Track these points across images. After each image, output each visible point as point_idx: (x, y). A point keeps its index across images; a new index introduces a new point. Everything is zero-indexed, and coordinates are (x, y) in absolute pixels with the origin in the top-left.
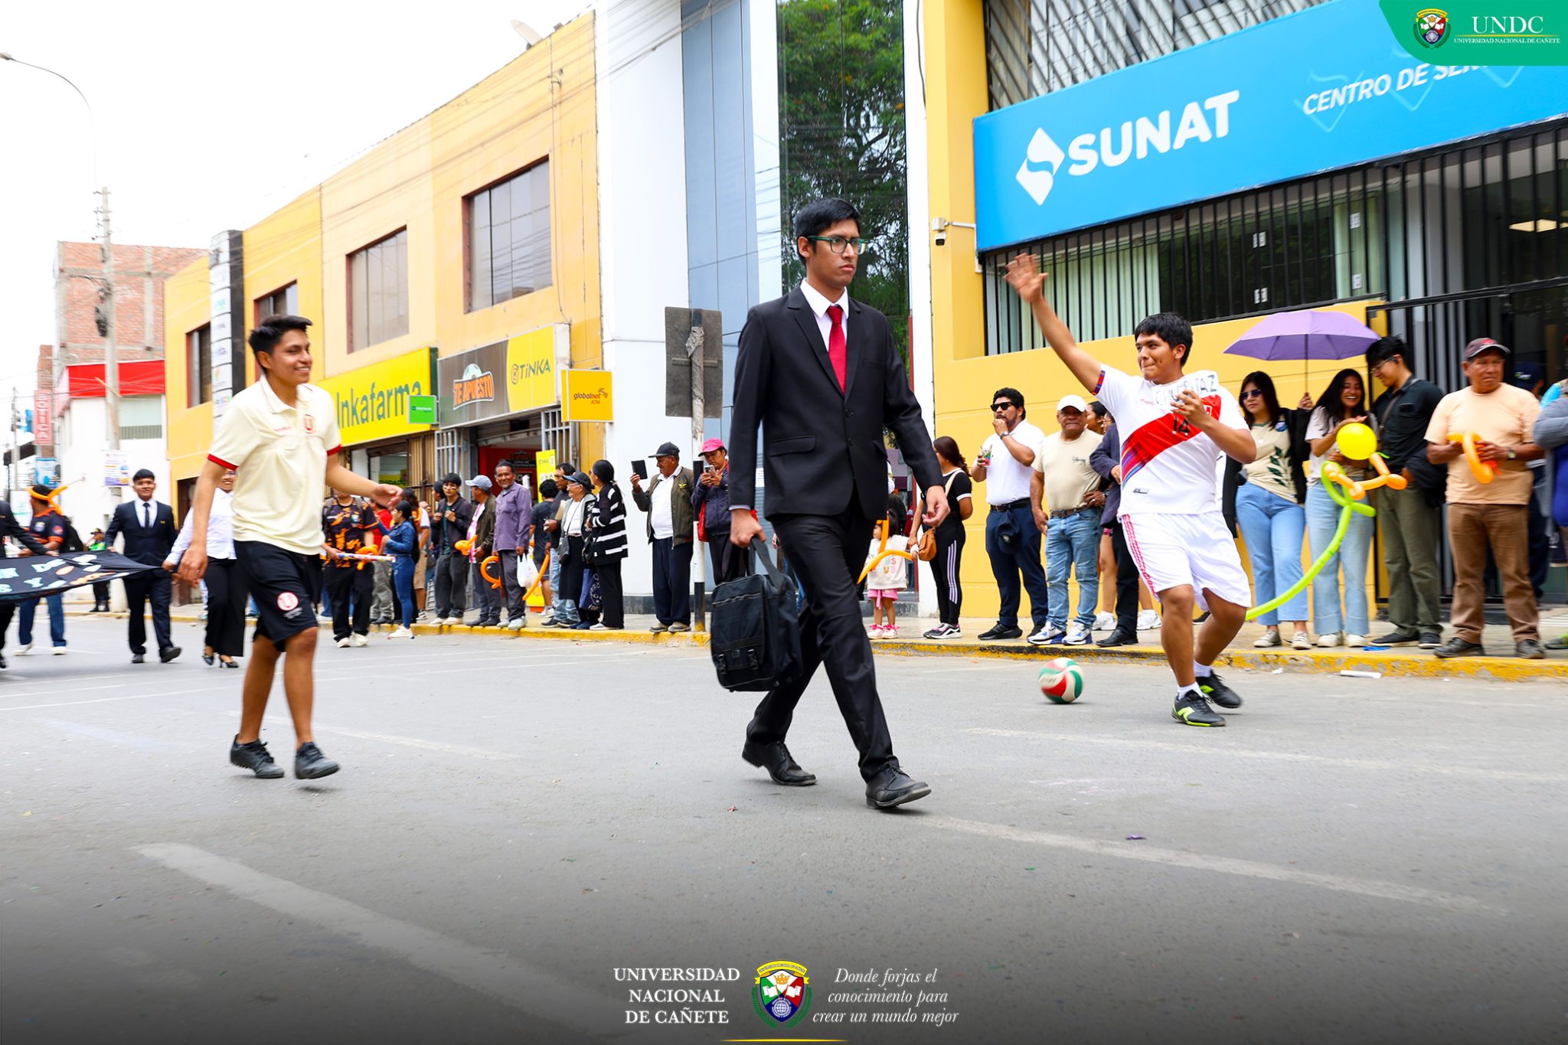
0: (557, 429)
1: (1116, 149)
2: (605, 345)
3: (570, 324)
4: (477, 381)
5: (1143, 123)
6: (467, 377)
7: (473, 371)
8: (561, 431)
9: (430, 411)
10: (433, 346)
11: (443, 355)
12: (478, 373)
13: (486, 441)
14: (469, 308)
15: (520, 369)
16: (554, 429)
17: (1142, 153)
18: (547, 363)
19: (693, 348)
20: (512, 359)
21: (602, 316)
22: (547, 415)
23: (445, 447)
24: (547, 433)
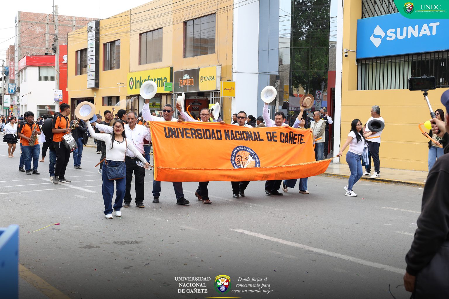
0: (216, 97)
1: (401, 34)
2: (233, 74)
3: (221, 66)
4: (188, 80)
5: (410, 28)
6: (184, 78)
7: (186, 76)
8: (217, 98)
9: (171, 87)
10: (171, 67)
11: (175, 70)
12: (188, 77)
13: (189, 98)
14: (185, 56)
15: (204, 78)
16: (215, 97)
17: (409, 36)
18: (213, 77)
19: (277, 86)
20: (201, 74)
21: (232, 65)
22: (212, 93)
23: (175, 99)
24: (212, 98)
